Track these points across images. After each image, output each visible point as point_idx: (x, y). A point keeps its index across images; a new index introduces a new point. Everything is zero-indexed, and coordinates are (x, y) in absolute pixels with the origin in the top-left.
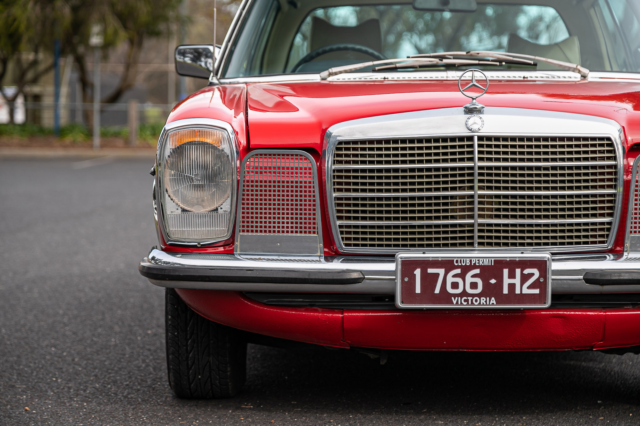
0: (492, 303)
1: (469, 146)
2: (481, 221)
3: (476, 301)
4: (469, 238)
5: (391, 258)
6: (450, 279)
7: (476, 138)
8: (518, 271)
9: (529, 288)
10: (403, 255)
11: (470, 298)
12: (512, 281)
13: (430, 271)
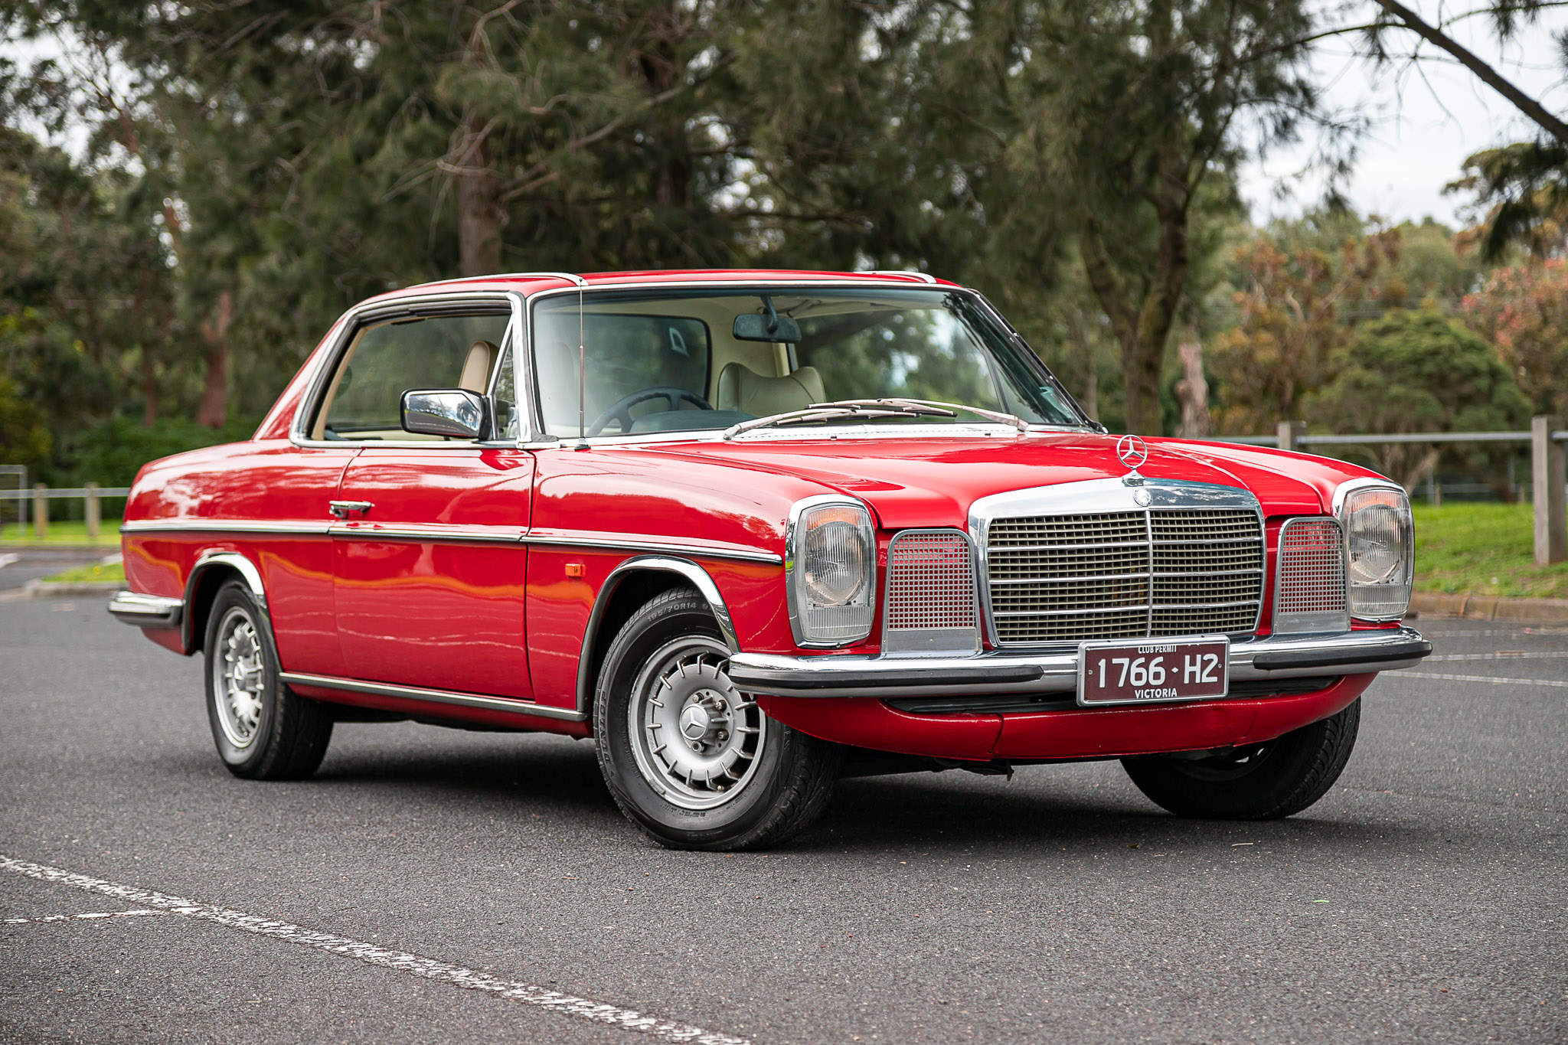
0: (1171, 695)
1: (1140, 522)
2: (1155, 607)
3: (1158, 693)
4: (1141, 626)
5: (1073, 650)
6: (1134, 670)
7: (1148, 514)
8: (1199, 657)
9: (1207, 676)
10: (1084, 645)
11: (1152, 691)
12: (1193, 669)
13: (1115, 661)
